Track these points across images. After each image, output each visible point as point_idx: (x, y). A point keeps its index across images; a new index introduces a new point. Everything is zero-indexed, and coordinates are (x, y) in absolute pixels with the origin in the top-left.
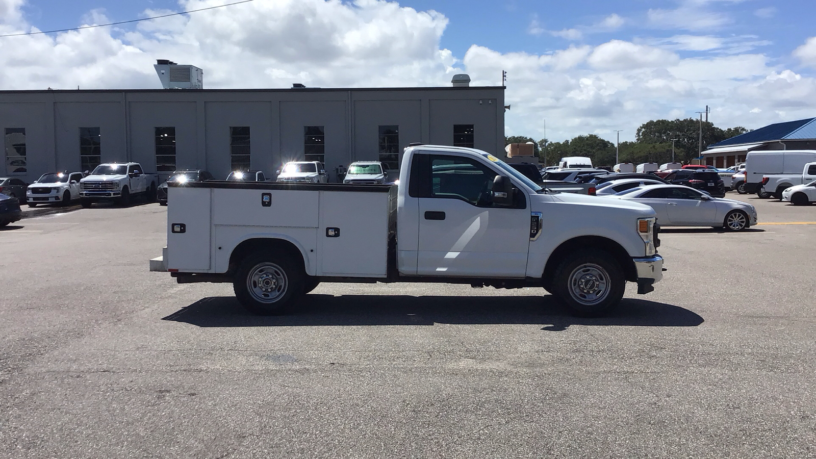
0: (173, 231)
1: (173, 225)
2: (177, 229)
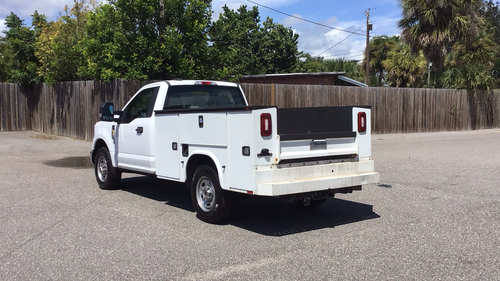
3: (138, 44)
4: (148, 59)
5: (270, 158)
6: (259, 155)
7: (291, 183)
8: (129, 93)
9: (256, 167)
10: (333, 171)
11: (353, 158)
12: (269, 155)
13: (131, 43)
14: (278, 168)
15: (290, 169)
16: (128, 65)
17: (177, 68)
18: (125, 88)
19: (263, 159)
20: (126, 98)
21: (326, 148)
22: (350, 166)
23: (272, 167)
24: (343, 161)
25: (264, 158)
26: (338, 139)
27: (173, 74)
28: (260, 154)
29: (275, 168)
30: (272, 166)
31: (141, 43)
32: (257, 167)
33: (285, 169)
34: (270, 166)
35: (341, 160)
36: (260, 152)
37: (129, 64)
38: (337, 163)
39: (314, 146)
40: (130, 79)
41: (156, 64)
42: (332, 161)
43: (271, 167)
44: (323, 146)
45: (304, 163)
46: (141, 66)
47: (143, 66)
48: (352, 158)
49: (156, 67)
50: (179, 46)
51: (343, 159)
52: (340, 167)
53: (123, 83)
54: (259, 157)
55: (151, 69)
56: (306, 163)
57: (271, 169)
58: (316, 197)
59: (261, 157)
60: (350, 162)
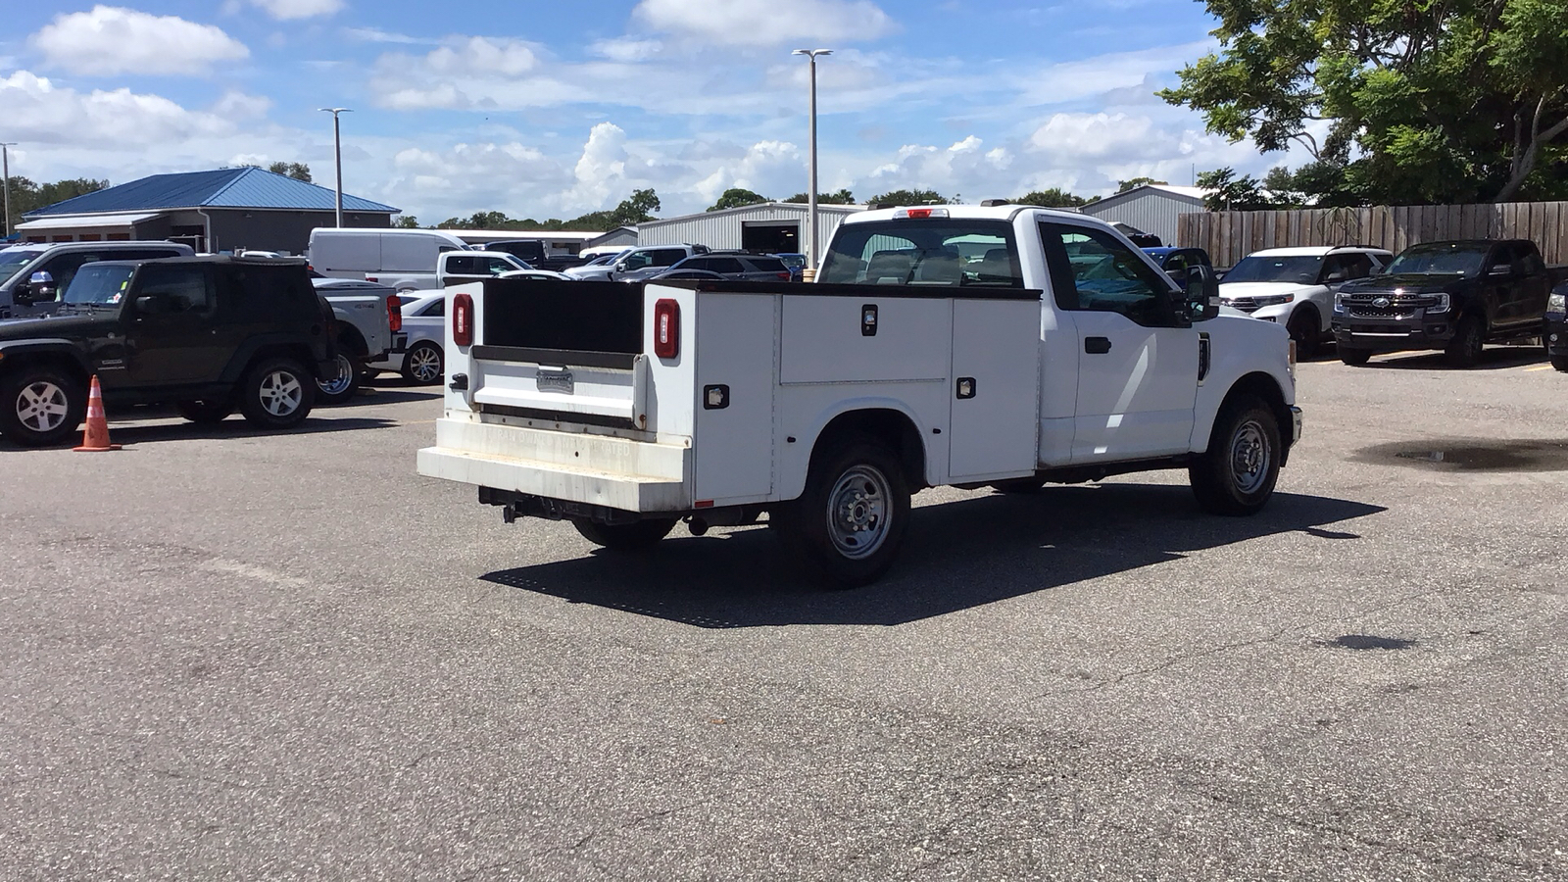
0: (707, 406)
1: (708, 389)
2: (715, 398)
6: (453, 387)
10: (577, 454)
19: (460, 396)
21: (571, 391)
22: (619, 449)
24: (615, 433)
25: (462, 393)
26: (596, 370)
28: (453, 384)
30: (472, 414)
32: (449, 412)
34: (469, 414)
35: (611, 430)
39: (546, 382)
42: (590, 427)
44: (565, 382)
45: (530, 420)
51: (616, 430)
52: (593, 448)
54: (453, 390)
56: (534, 421)
59: (456, 390)
60: (627, 441)
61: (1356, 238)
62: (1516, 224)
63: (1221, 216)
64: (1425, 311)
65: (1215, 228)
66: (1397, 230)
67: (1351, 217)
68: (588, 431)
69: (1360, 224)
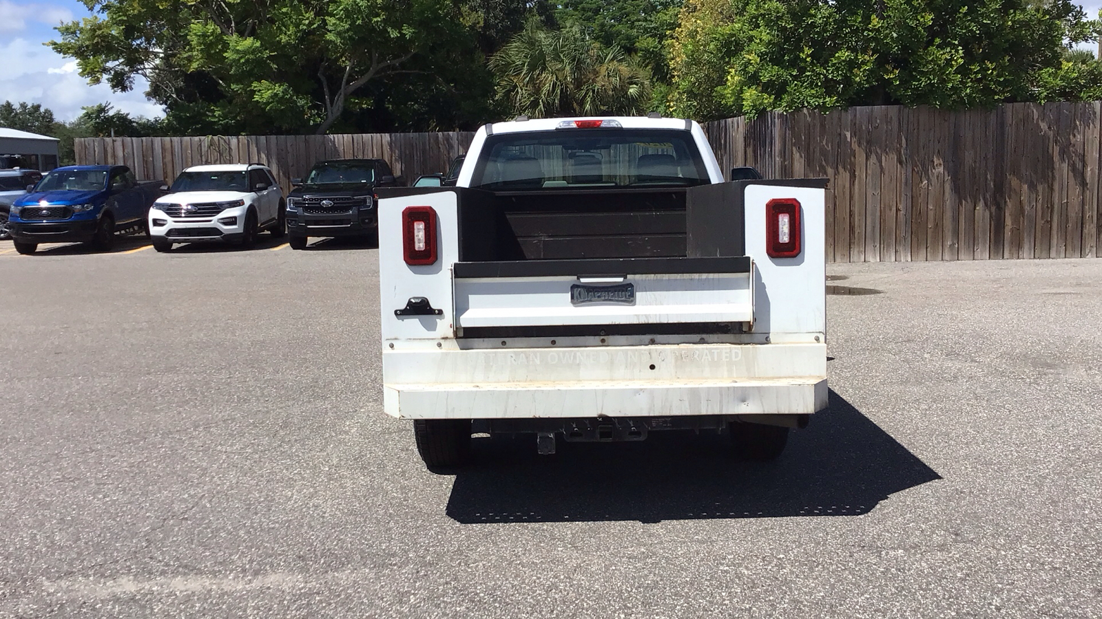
3: (813, 25)
4: (836, 58)
5: (438, 320)
6: (400, 314)
7: (477, 389)
8: (794, 141)
9: (390, 342)
10: (652, 367)
11: (745, 332)
12: (432, 314)
13: (798, 25)
14: (461, 349)
15: (495, 352)
16: (791, 75)
17: (914, 73)
18: (784, 130)
19: (414, 323)
20: (785, 152)
21: (632, 302)
23: (442, 345)
25: (417, 320)
26: (677, 276)
27: (906, 90)
28: (400, 310)
29: (452, 347)
30: (442, 342)
31: (821, 22)
32: (394, 342)
33: (481, 353)
34: (436, 342)
35: (694, 337)
36: (403, 306)
37: (794, 73)
38: (678, 344)
40: (789, 109)
41: (859, 68)
42: (658, 337)
43: (440, 345)
44: (625, 294)
45: (553, 338)
46: (822, 76)
47: (825, 76)
48: (741, 332)
49: (859, 77)
50: (922, 17)
51: (704, 336)
53: (778, 119)
54: (398, 316)
55: (847, 81)
56: (558, 339)
57: (438, 350)
58: (573, 434)
59: (404, 316)
60: (728, 346)
61: (228, 158)
62: (344, 149)
63: (114, 141)
64: (359, 209)
65: (109, 150)
66: (259, 153)
67: (222, 142)
68: (657, 341)
69: (230, 148)
